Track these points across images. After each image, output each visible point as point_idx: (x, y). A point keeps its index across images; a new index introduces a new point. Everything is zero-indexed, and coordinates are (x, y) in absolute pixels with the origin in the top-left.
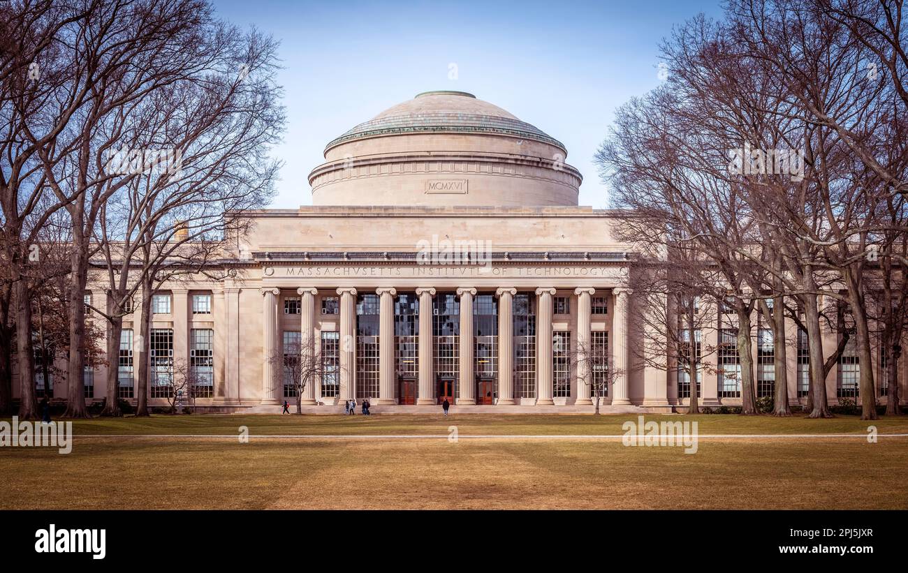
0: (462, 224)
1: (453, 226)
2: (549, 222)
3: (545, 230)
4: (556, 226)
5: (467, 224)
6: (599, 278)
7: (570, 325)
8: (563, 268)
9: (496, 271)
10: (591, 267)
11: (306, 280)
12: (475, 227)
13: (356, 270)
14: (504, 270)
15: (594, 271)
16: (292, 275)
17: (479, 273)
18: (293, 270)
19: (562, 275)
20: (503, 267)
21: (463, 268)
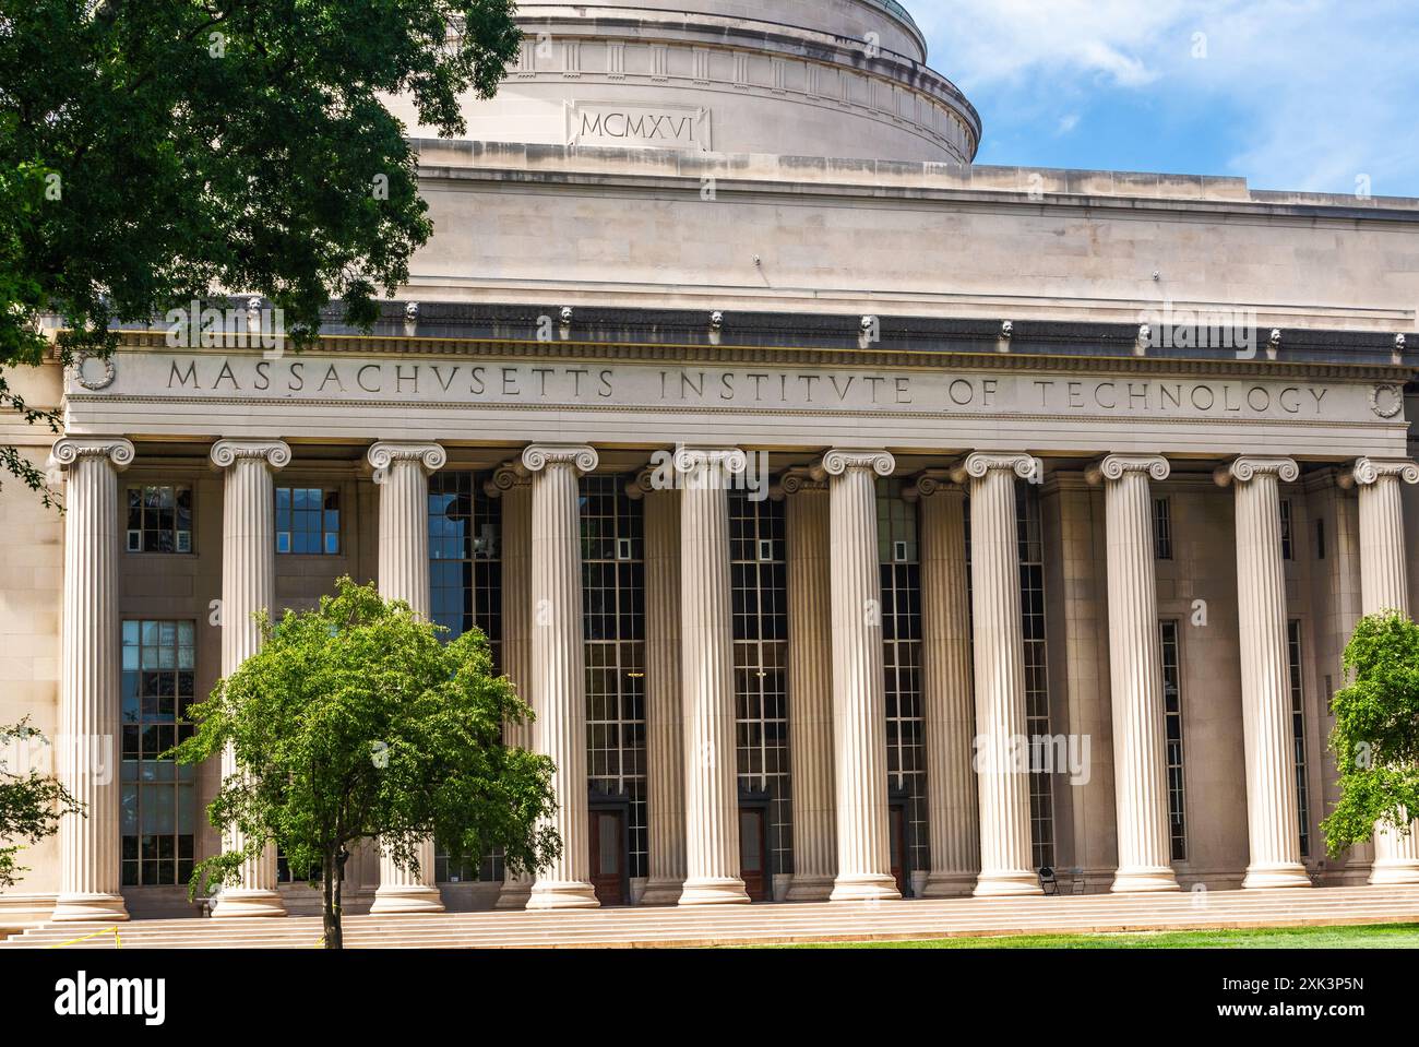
1: (780, 228)
2: (1108, 229)
4: (1132, 242)
6: (1310, 424)
7: (1174, 597)
8: (1188, 386)
9: (961, 392)
10: (1284, 386)
11: (246, 409)
12: (857, 232)
13: (445, 375)
14: (990, 386)
15: (1291, 398)
16: (188, 390)
17: (903, 396)
18: (192, 368)
19: (1186, 411)
20: (985, 377)
21: (842, 375)
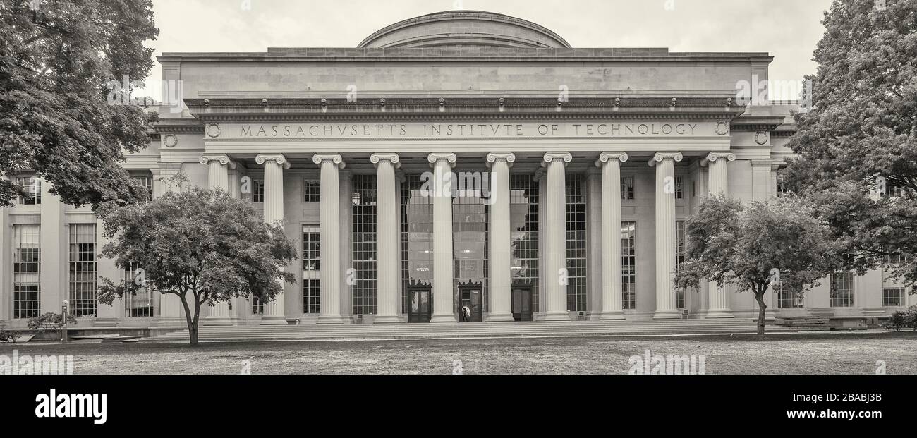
0: (493, 72)
1: (480, 76)
2: (610, 71)
3: (605, 80)
4: (620, 76)
5: (499, 73)
6: (689, 138)
7: (634, 213)
8: (637, 125)
9: (543, 130)
10: (677, 124)
11: (268, 143)
12: (510, 76)
13: (342, 129)
14: (555, 127)
15: (680, 129)
16: (248, 137)
17: (519, 132)
18: (250, 128)
19: (636, 134)
20: (553, 124)
21: (495, 125)
